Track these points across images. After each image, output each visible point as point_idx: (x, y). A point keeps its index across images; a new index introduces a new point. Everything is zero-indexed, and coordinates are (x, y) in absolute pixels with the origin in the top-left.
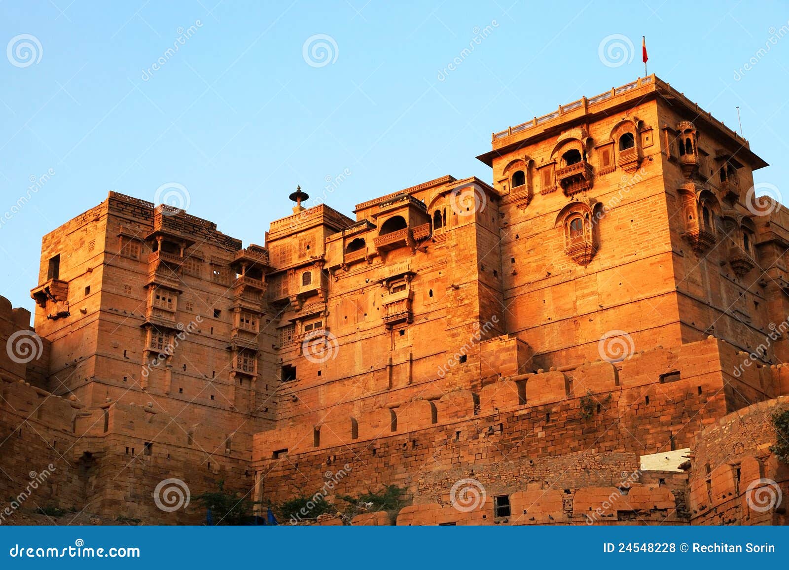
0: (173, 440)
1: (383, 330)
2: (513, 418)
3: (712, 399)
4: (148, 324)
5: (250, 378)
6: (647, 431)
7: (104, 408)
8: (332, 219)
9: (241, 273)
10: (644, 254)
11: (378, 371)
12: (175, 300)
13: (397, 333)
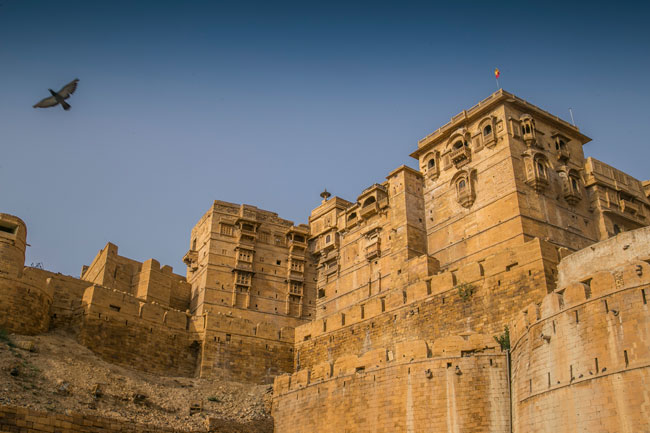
0: (244, 332)
1: (366, 263)
2: (424, 304)
3: (537, 277)
4: (236, 270)
5: (299, 297)
6: (499, 302)
8: (340, 203)
10: (501, 195)
11: (364, 286)
12: (251, 256)
13: (374, 263)
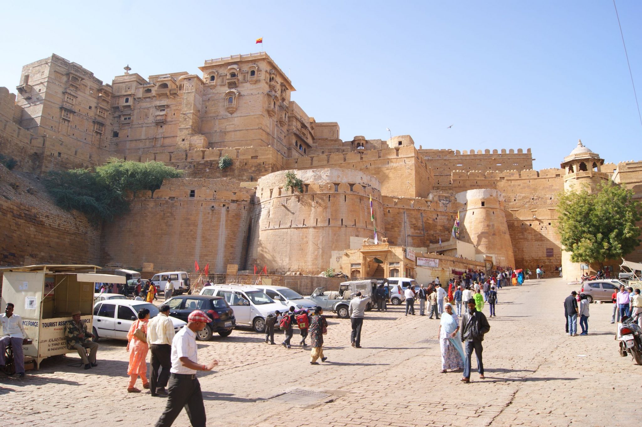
0: (69, 153)
1: (154, 124)
2: (198, 164)
3: (267, 166)
4: (64, 108)
5: (101, 134)
6: (244, 174)
7: (43, 137)
8: (140, 80)
9: (101, 93)
10: (252, 114)
11: (150, 139)
12: (74, 100)
13: (160, 126)
